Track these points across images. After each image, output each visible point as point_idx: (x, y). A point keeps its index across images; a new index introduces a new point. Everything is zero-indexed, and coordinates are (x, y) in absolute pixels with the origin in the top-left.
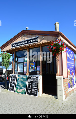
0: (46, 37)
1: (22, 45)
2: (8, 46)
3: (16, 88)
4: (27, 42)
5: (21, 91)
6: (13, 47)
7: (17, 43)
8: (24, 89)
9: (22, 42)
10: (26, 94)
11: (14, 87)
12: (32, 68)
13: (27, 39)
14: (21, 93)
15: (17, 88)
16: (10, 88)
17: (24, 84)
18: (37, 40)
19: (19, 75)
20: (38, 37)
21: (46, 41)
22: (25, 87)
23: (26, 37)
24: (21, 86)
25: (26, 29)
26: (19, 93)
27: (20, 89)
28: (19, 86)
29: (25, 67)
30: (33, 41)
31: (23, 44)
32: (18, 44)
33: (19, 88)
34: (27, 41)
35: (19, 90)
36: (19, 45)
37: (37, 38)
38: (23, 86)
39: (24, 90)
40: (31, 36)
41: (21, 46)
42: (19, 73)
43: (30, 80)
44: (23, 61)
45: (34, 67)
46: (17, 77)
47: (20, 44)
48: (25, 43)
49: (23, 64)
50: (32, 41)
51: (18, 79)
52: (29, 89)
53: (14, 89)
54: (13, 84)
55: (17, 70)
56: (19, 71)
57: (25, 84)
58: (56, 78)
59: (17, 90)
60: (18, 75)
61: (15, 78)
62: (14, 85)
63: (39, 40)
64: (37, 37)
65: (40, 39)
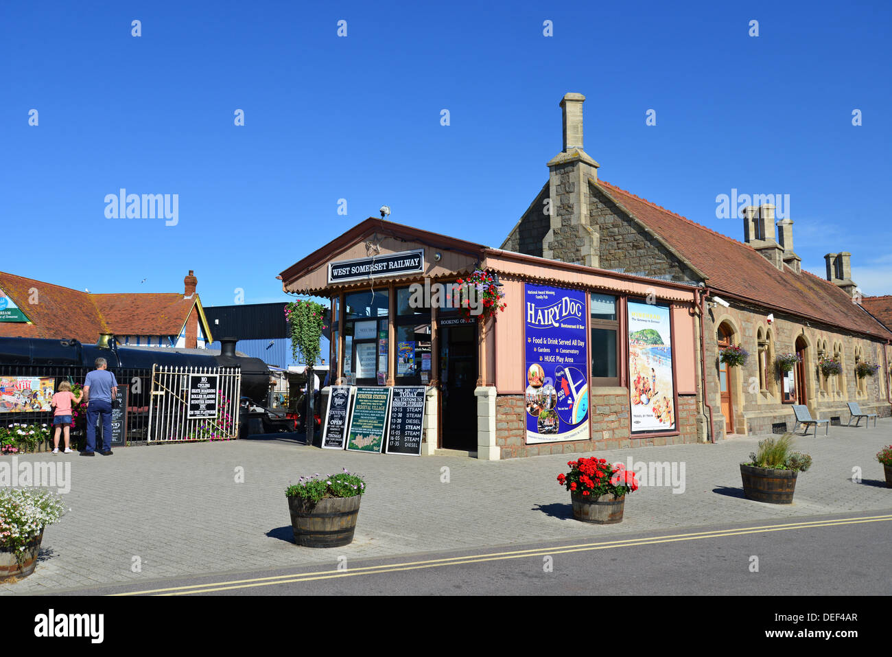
0: (447, 255)
1: (368, 273)
2: (312, 271)
3: (351, 433)
4: (387, 266)
5: (367, 441)
6: (334, 277)
7: (351, 265)
8: (377, 435)
9: (369, 263)
10: (384, 451)
11: (341, 432)
12: (407, 361)
13: (385, 253)
14: (368, 448)
15: (354, 435)
16: (327, 436)
17: (378, 418)
18: (419, 262)
19: (359, 390)
20: (422, 251)
21: (447, 272)
22: (382, 428)
23: (381, 246)
24: (366, 428)
25: (383, 214)
26: (362, 449)
27: (365, 435)
28: (360, 426)
29: (382, 359)
30: (407, 264)
31: (374, 273)
32: (354, 270)
33: (360, 434)
34: (387, 260)
35: (360, 442)
36: (356, 275)
37: (419, 257)
38: (374, 427)
39: (378, 438)
40: (398, 243)
41: (365, 277)
42: (360, 382)
43: (398, 404)
44: (373, 335)
45: (411, 356)
46: (353, 396)
47: (362, 269)
48: (379, 267)
49: (374, 345)
50: (404, 263)
51: (358, 403)
52: (395, 436)
53: (342, 437)
54: (341, 423)
55: (353, 369)
56: (359, 374)
57: (380, 419)
58: (476, 395)
59: (353, 441)
60: (356, 388)
61: (347, 398)
62: (343, 424)
63: (425, 265)
64: (421, 253)
65: (427, 260)
